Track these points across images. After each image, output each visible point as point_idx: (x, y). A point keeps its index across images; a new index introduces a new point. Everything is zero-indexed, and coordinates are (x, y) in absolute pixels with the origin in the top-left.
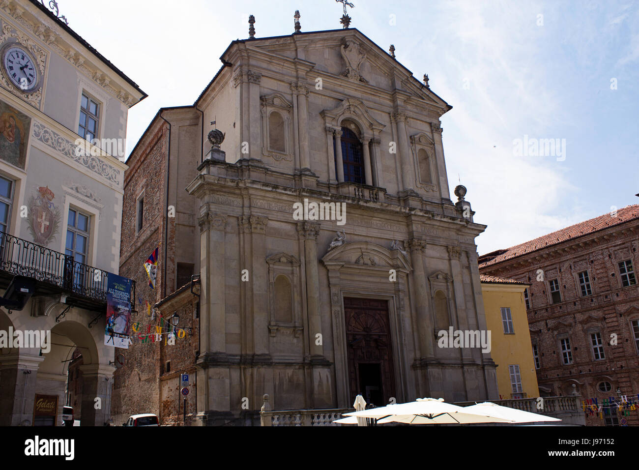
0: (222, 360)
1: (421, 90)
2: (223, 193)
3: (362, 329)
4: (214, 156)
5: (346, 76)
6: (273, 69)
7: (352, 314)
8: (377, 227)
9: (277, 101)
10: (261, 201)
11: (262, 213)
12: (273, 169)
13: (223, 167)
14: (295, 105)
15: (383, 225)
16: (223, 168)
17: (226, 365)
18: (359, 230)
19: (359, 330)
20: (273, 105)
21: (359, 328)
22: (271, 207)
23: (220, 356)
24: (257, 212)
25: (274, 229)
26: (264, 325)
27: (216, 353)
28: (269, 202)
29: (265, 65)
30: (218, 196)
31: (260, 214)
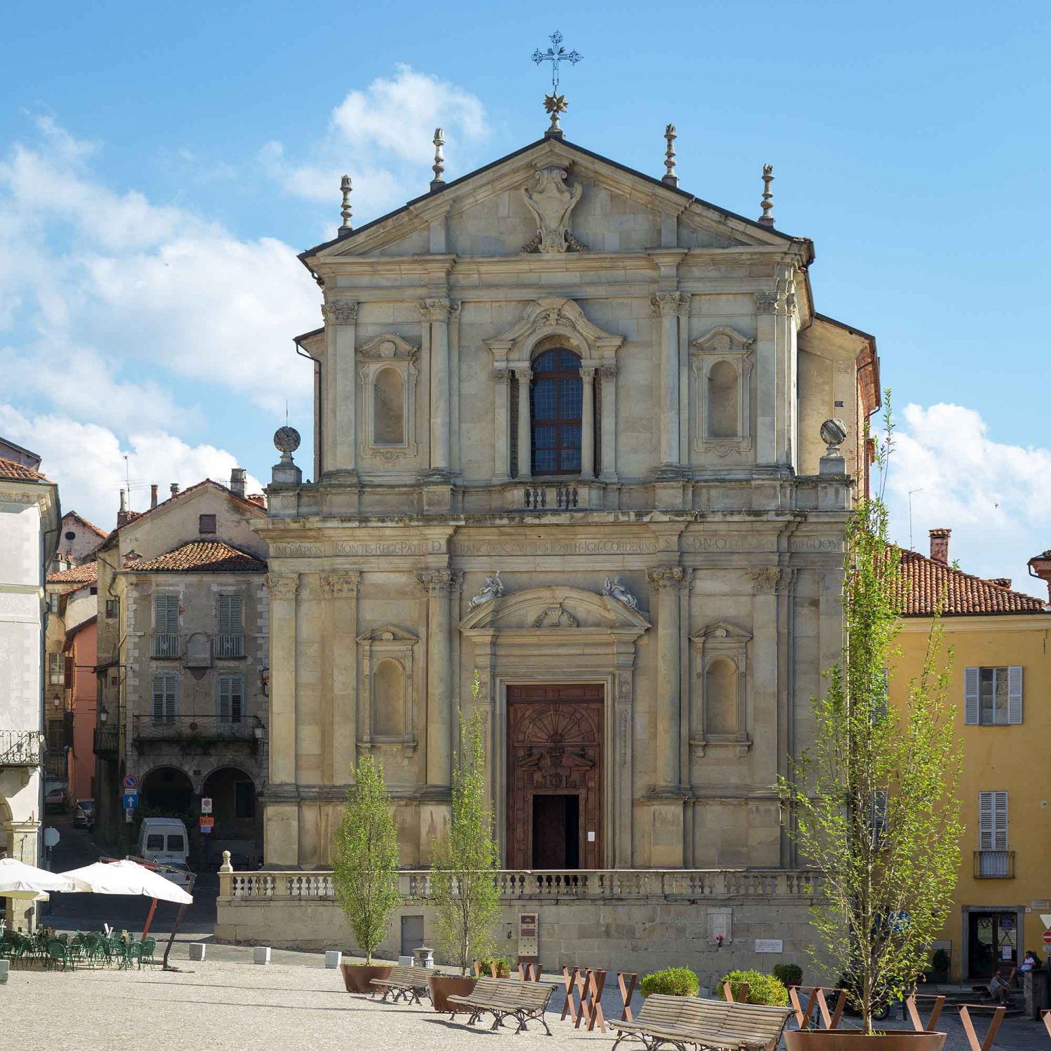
0: (286, 795)
1: (725, 225)
2: (290, 540)
3: (546, 737)
4: (276, 479)
5: (536, 250)
6: (383, 282)
7: (527, 714)
8: (588, 552)
9: (387, 349)
10: (351, 543)
11: (351, 564)
12: (377, 481)
13: (291, 494)
14: (426, 344)
15: (602, 545)
16: (291, 497)
17: (291, 802)
18: (546, 563)
19: (540, 740)
20: (378, 357)
21: (539, 735)
22: (369, 550)
23: (286, 788)
24: (341, 564)
25: (376, 586)
26: (350, 742)
27: (281, 785)
28: (365, 543)
29: (365, 280)
30: (284, 545)
31: (349, 566)
